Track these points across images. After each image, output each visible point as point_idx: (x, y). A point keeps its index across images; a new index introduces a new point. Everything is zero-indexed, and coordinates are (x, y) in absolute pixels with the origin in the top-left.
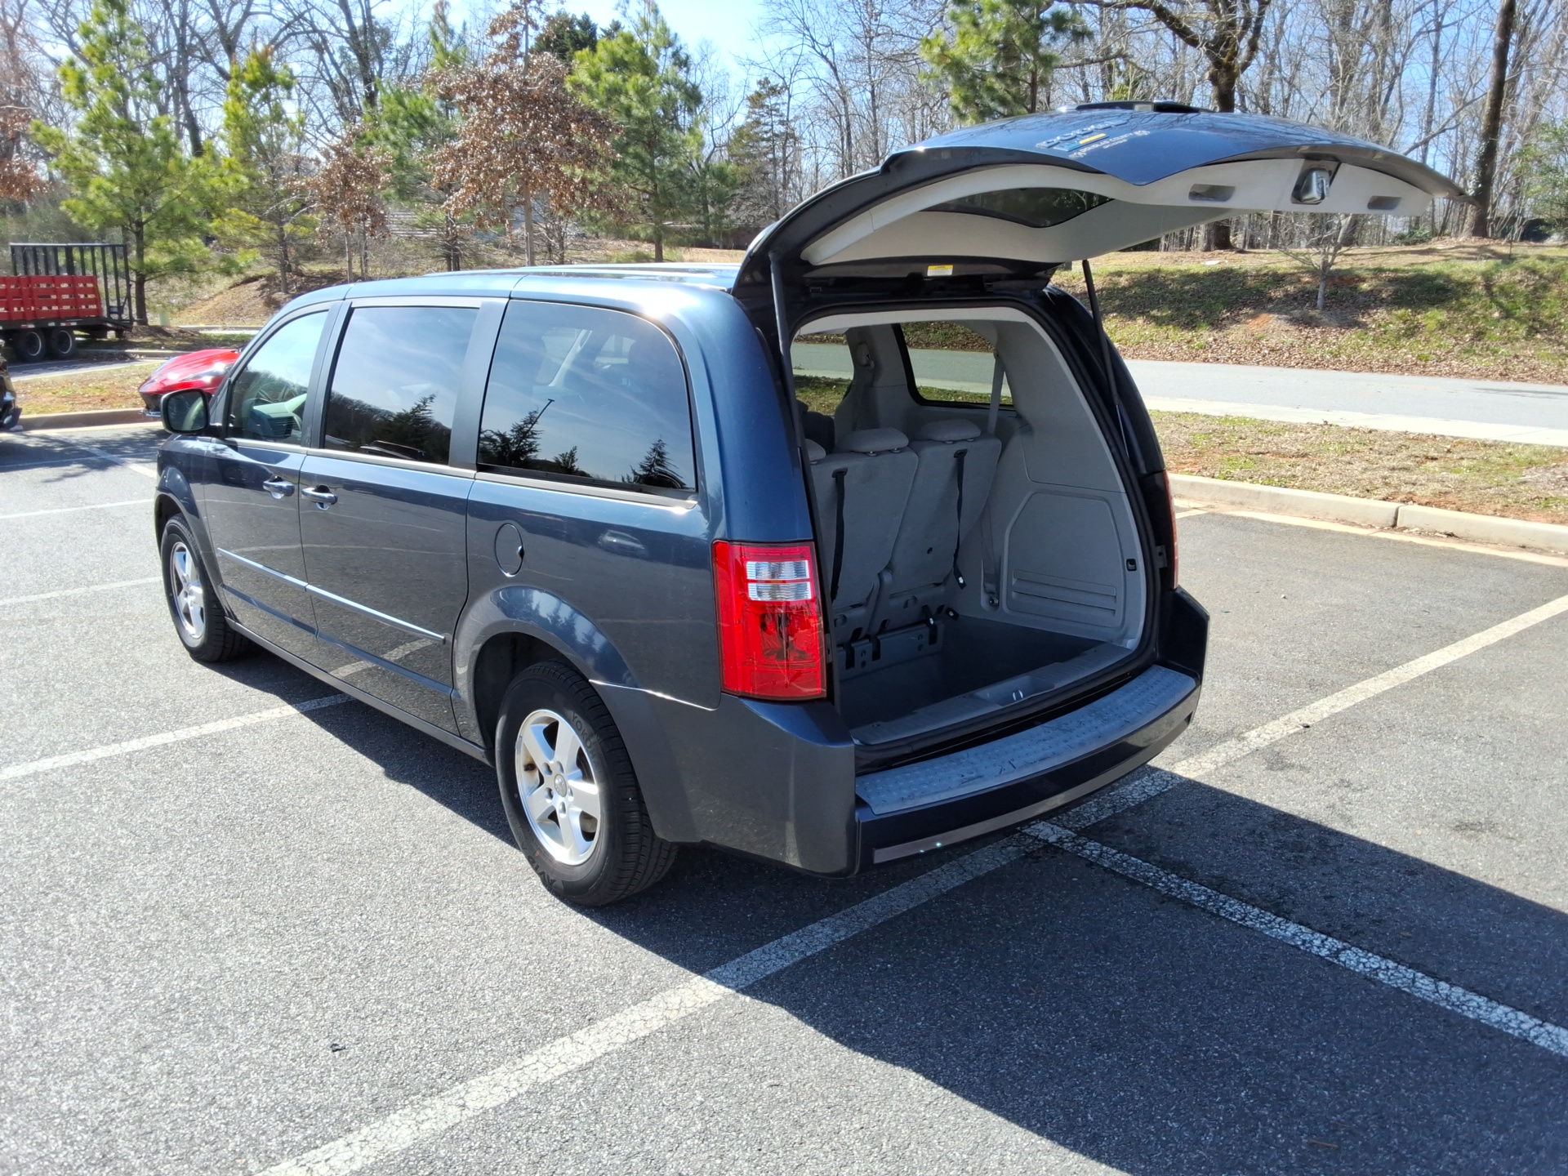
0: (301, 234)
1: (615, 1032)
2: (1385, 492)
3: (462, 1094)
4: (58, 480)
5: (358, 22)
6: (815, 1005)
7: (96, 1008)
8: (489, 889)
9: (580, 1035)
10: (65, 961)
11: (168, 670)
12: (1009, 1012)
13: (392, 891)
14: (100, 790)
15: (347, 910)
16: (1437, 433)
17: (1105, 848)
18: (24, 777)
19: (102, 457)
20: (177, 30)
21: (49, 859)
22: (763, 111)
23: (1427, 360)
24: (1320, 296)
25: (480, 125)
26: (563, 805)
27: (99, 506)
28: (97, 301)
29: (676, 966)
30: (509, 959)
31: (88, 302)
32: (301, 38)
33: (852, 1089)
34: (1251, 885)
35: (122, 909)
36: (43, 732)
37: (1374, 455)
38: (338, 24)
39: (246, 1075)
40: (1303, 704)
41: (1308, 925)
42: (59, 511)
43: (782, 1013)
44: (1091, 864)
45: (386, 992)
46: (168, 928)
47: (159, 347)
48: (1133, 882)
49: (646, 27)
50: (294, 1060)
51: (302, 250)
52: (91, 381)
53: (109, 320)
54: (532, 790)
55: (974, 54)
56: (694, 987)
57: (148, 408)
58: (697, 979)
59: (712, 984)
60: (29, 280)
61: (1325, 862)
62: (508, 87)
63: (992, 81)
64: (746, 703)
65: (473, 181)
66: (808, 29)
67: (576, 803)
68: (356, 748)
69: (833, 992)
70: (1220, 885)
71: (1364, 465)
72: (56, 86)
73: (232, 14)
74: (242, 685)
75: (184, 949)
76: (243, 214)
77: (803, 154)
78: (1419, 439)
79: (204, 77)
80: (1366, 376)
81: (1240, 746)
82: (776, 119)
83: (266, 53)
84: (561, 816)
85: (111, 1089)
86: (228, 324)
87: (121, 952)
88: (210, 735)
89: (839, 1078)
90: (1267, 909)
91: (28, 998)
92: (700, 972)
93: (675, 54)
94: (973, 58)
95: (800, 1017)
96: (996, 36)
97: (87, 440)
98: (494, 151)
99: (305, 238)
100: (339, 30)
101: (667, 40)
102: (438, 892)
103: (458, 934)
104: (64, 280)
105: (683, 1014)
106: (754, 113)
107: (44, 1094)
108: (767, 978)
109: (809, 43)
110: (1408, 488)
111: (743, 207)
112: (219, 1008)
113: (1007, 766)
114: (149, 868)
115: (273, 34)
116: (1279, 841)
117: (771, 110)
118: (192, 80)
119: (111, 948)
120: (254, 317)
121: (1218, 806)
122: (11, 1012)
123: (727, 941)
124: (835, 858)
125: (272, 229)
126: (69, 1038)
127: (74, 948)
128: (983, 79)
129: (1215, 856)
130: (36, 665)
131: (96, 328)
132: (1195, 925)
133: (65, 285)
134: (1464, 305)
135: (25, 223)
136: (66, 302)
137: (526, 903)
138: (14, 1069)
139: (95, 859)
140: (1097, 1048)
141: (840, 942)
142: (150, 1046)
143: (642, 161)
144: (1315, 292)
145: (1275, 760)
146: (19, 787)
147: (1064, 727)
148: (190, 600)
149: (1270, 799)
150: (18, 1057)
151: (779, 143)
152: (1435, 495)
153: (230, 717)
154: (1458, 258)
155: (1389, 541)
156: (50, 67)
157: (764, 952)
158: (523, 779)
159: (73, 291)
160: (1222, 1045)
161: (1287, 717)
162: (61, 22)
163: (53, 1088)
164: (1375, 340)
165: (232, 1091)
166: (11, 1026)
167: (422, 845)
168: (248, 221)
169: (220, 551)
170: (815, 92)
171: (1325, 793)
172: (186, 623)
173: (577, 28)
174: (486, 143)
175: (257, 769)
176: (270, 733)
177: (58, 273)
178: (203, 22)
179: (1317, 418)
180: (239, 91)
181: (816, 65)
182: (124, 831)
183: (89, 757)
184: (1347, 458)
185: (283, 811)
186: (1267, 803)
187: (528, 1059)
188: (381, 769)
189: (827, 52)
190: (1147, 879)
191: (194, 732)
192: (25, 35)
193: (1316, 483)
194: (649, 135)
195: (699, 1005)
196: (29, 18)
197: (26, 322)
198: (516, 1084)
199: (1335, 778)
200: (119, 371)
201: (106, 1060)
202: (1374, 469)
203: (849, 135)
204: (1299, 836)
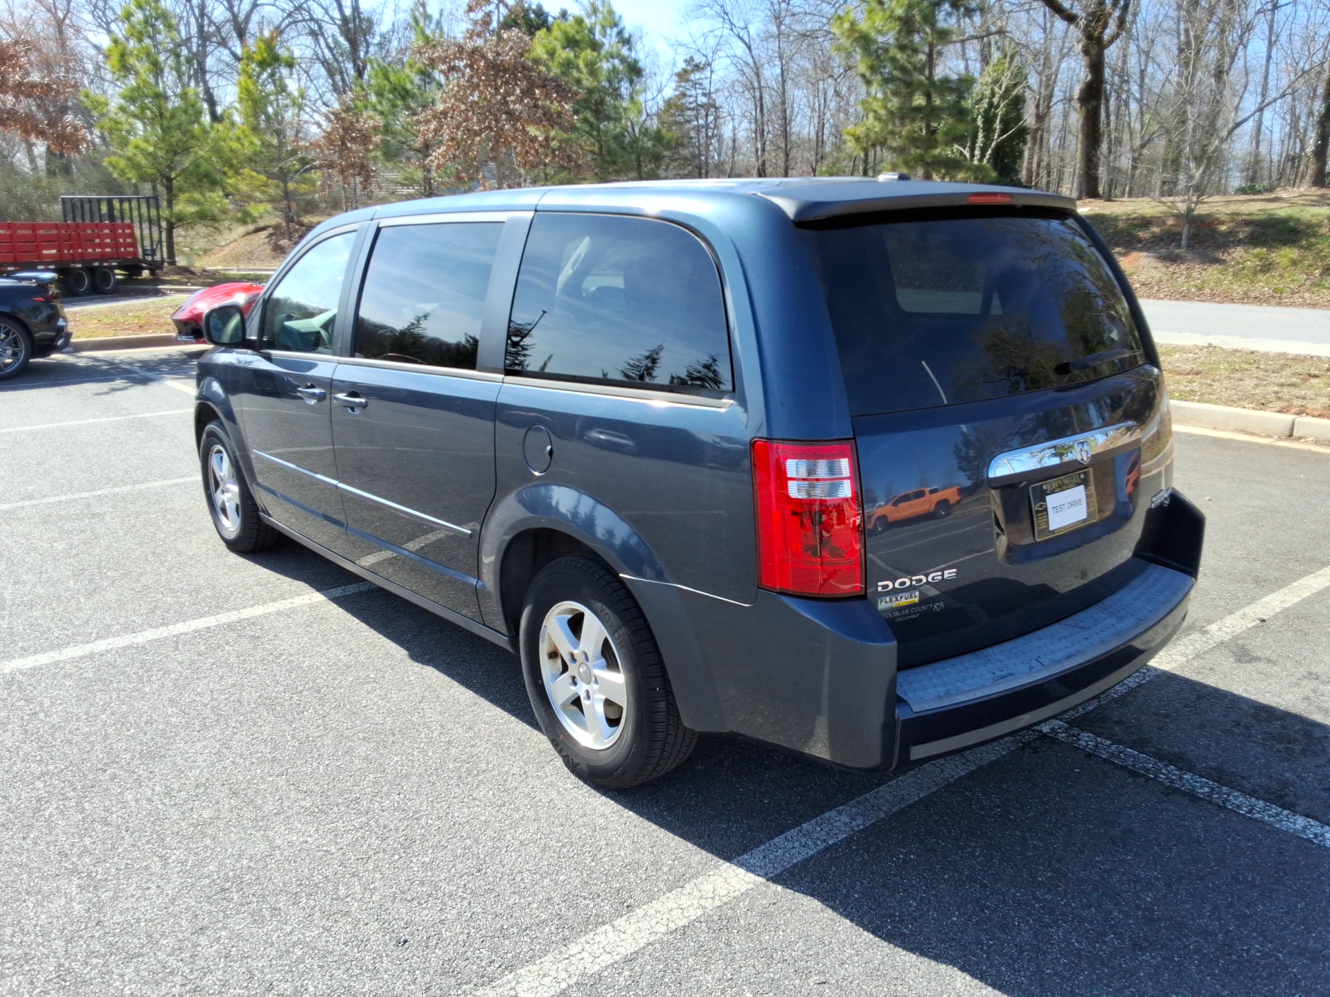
0: (302, 191)
1: (655, 920)
2: (1279, 405)
3: (513, 984)
4: (107, 393)
5: (348, 12)
6: (847, 896)
7: (153, 887)
8: (516, 770)
9: (620, 922)
10: (123, 838)
11: (207, 559)
12: (1043, 908)
13: (426, 770)
14: (151, 670)
15: (385, 789)
16: (1313, 353)
17: (1099, 739)
18: (81, 658)
19: (144, 374)
20: (197, 19)
21: (106, 737)
22: (688, 85)
23: (1282, 293)
24: (1184, 237)
25: (458, 92)
26: (588, 692)
27: (141, 416)
28: (134, 245)
29: (704, 852)
30: (543, 841)
31: (126, 245)
32: (300, 25)
33: (900, 988)
34: (1250, 777)
35: (175, 786)
36: (97, 615)
37: (1261, 373)
38: (331, 13)
39: (301, 960)
40: (1253, 600)
41: (1315, 818)
42: (106, 419)
43: (816, 904)
44: (1089, 756)
45: (429, 874)
46: (220, 805)
47: (186, 284)
48: (1134, 774)
49: (595, 11)
50: (346, 944)
51: (302, 204)
52: (131, 311)
53: (144, 261)
54: (555, 677)
55: (880, 28)
56: (724, 874)
57: (180, 333)
58: (725, 866)
59: (741, 871)
60: (77, 226)
61: (1316, 755)
62: (483, 57)
63: (894, 52)
64: (785, 599)
65: (452, 139)
66: (727, 14)
67: (600, 691)
68: (380, 632)
69: (862, 883)
70: (1219, 776)
71: (1255, 381)
72: (98, 68)
73: (242, 6)
74: (274, 574)
75: (235, 827)
76: (254, 174)
77: (722, 121)
78: (1297, 359)
79: (219, 60)
80: (1228, 307)
81: (1204, 639)
82: (700, 91)
83: (272, 38)
84: (585, 702)
85: (171, 973)
86: (242, 267)
87: (175, 829)
88: (248, 619)
89: (885, 975)
90: (1271, 801)
91: (89, 875)
92: (728, 859)
93: (620, 33)
94: (879, 32)
95: (834, 909)
96: (900, 12)
97: (129, 360)
98: (470, 114)
99: (305, 193)
100: (332, 19)
101: (613, 22)
102: (469, 772)
103: (491, 815)
104: (106, 227)
105: (717, 903)
106: (681, 86)
107: (107, 977)
108: (794, 866)
109: (727, 26)
110: (1300, 402)
111: (671, 167)
112: (271, 887)
113: (1034, 663)
114: (199, 746)
115: (277, 23)
116: (1266, 733)
117: (695, 84)
118: (210, 62)
119: (167, 826)
120: (263, 260)
121: (1199, 698)
122: (74, 890)
123: (749, 828)
124: (869, 754)
125: (278, 186)
126: (129, 918)
127: (131, 825)
128: (887, 50)
129: (1207, 747)
130: (90, 555)
131: (133, 268)
132: (1205, 817)
133: (106, 231)
134: (1313, 245)
135: (72, 182)
136: (108, 245)
137: (552, 784)
138: (77, 949)
139: (148, 736)
140: (1137, 946)
141: (859, 831)
142: (207, 928)
143: (591, 125)
144: (1180, 234)
145: (1241, 653)
146: (76, 666)
147: (1081, 624)
148: (226, 497)
149: (1246, 690)
150: (81, 937)
151: (703, 112)
152: (1325, 408)
153: (265, 603)
154: (1303, 205)
155: (1290, 449)
156: (93, 52)
157: (786, 839)
158: (547, 667)
159: (114, 237)
160: (1262, 944)
161: (1241, 612)
162: (101, 14)
163: (115, 971)
164: (1235, 275)
165: (288, 977)
166: (74, 904)
167: (450, 726)
168: (258, 180)
169: (255, 452)
170: (733, 69)
171: (1297, 684)
172: (222, 517)
173: (532, 16)
174: (463, 107)
175: (292, 652)
176: (302, 617)
177: (101, 221)
178: (219, 13)
179: (1202, 341)
180: (249, 69)
181: (734, 45)
182: (174, 709)
183: (140, 638)
184: (1238, 375)
185: (319, 691)
186: (1244, 695)
187: (574, 948)
188: (404, 652)
189: (743, 34)
190: (1148, 771)
191: (233, 616)
192: (73, 26)
193: (1214, 397)
194: (596, 104)
195: (732, 894)
196: (75, 12)
197: (75, 262)
198: (564, 975)
199: (1302, 671)
200: (154, 303)
201: (165, 942)
202: (1265, 385)
203: (762, 104)
204: (1284, 727)
